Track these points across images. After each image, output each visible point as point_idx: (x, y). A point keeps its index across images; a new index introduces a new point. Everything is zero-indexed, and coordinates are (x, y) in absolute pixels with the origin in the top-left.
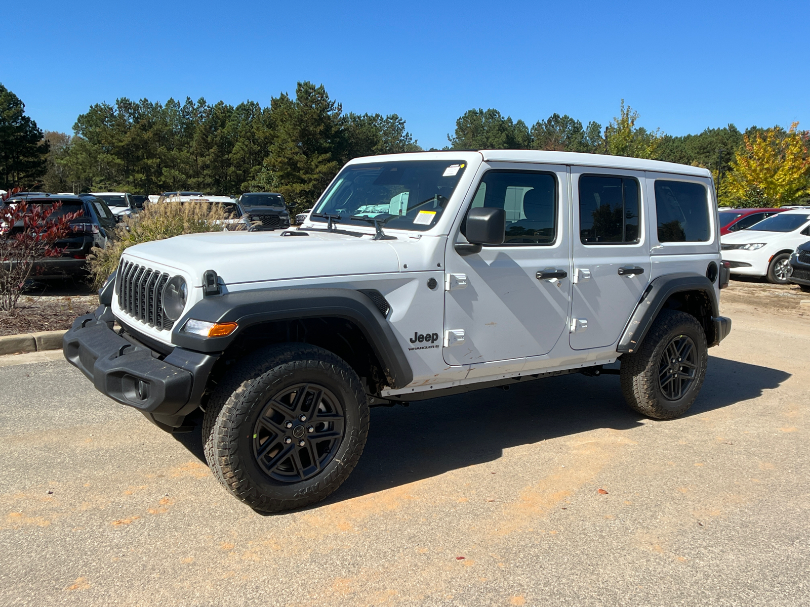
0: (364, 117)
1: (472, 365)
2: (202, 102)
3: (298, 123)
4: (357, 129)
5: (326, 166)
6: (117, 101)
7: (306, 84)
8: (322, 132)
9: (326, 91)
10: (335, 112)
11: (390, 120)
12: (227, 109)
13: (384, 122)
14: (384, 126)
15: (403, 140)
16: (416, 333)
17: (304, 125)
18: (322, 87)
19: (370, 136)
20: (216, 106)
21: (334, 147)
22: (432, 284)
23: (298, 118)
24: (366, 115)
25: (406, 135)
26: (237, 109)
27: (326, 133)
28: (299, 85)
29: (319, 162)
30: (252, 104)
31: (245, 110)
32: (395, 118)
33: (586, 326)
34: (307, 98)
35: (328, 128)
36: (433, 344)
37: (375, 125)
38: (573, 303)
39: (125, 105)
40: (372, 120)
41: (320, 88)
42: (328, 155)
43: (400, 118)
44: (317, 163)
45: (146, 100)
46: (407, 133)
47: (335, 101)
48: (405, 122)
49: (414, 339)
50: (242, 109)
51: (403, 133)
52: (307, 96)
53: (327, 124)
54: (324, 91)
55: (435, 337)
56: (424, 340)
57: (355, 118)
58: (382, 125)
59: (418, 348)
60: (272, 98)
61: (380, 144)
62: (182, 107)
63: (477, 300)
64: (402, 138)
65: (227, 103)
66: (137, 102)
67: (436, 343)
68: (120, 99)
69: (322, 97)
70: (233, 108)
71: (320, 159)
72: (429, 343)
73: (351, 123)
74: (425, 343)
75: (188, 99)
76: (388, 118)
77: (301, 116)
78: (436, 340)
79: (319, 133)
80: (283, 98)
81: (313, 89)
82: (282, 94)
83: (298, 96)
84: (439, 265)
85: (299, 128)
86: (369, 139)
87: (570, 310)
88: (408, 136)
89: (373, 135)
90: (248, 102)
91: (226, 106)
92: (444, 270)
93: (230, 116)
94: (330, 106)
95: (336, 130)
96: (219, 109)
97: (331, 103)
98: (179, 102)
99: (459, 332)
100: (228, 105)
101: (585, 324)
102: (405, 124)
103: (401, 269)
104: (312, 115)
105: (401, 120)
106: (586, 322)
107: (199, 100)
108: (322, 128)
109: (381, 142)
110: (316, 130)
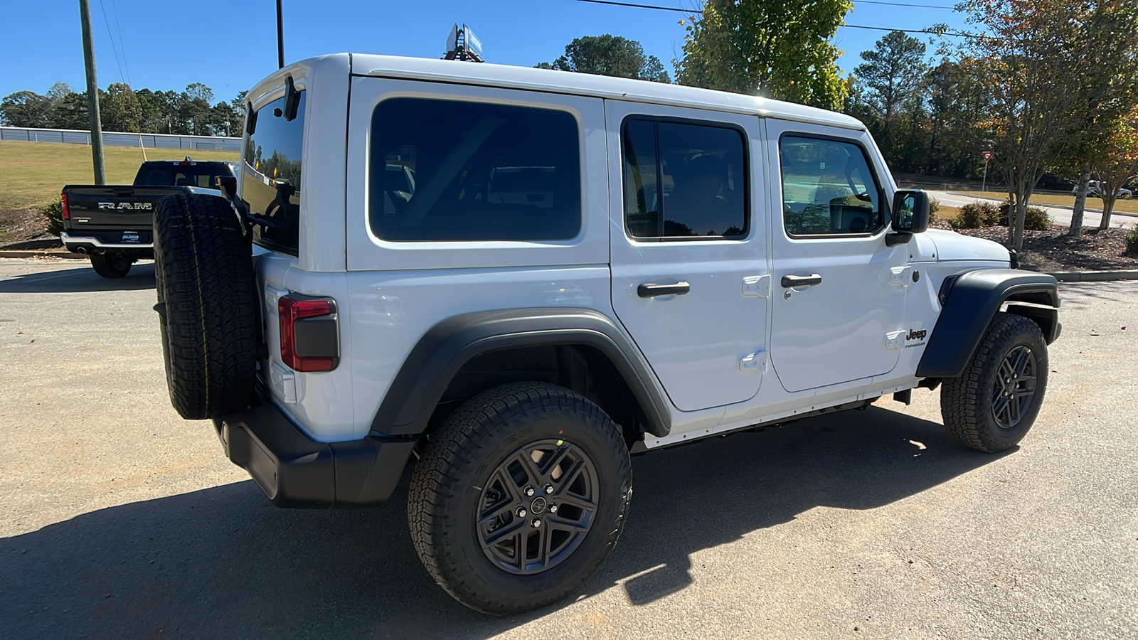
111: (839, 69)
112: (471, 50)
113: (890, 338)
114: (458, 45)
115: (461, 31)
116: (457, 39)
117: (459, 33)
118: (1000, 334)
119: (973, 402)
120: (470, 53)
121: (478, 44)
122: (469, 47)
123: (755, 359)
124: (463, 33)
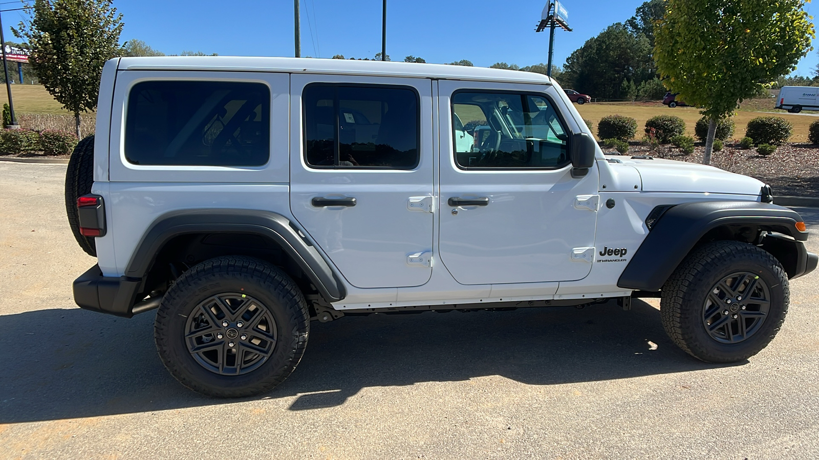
111: (806, 14)
112: (559, 18)
113: (575, 252)
114: (550, 15)
115: (552, 4)
116: (549, 10)
117: (551, 6)
118: (713, 259)
119: (679, 315)
120: (558, 20)
121: (564, 12)
122: (558, 15)
123: (421, 257)
124: (554, 5)
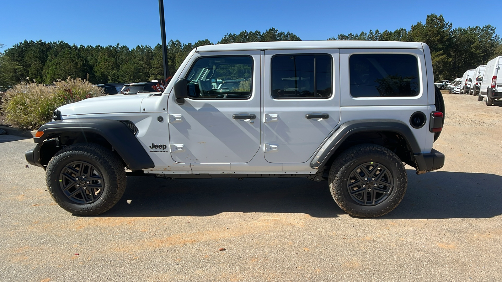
0: (467, 29)
1: (191, 164)
2: (377, 32)
3: (425, 37)
4: (462, 36)
5: (439, 58)
6: (339, 36)
7: (431, 16)
8: (439, 40)
9: (443, 18)
10: (448, 28)
11: (485, 29)
12: (389, 33)
13: (481, 30)
14: (480, 32)
15: (493, 39)
16: (153, 144)
17: (428, 37)
18: (441, 16)
19: (470, 39)
20: (384, 33)
21: (445, 47)
22: (160, 119)
23: (425, 34)
24: (469, 28)
25: (495, 37)
26: (394, 33)
27: (441, 41)
28: (428, 16)
29: (436, 56)
30: (402, 29)
31: (398, 33)
32: (488, 27)
33: (276, 149)
34: (432, 23)
35: (443, 37)
36: (164, 150)
37: (474, 33)
38: (265, 134)
39: (342, 37)
40: (472, 30)
41: (440, 17)
42: (441, 52)
43: (492, 27)
44: (434, 57)
45: (351, 34)
46: (497, 35)
47: (449, 22)
48: (495, 29)
49: (152, 147)
50: (397, 33)
51: (493, 35)
52: (432, 21)
53: (442, 35)
54: (442, 18)
55: (164, 146)
56: (158, 148)
57: (461, 30)
58: (479, 32)
59: (155, 151)
60: (412, 25)
61: (476, 43)
62: (367, 35)
63: (191, 129)
64: (492, 38)
65: (389, 31)
66: (347, 35)
67: (165, 150)
68: (339, 35)
69: (441, 21)
70: (392, 33)
71: (436, 54)
72: (162, 150)
73: (458, 33)
74: (158, 149)
75: (371, 31)
76: (483, 28)
77: (427, 32)
78: (166, 148)
79: (437, 41)
80: (419, 24)
81: (436, 17)
82: (418, 23)
83: (426, 22)
84: (164, 110)
85: (425, 39)
86: (469, 41)
87: (262, 139)
88: (497, 37)
89: (472, 38)
90: (400, 29)
91: (389, 32)
92: (168, 112)
93: (390, 37)
94: (445, 25)
95: (447, 38)
96: (385, 34)
97: (446, 24)
98: (366, 33)
99: (180, 145)
100: (390, 32)
101: (275, 148)
102: (495, 30)
103: (142, 111)
104: (434, 32)
105: (493, 28)
106: (276, 146)
107: (376, 31)
108: (439, 37)
109: (477, 42)
110: (435, 39)
